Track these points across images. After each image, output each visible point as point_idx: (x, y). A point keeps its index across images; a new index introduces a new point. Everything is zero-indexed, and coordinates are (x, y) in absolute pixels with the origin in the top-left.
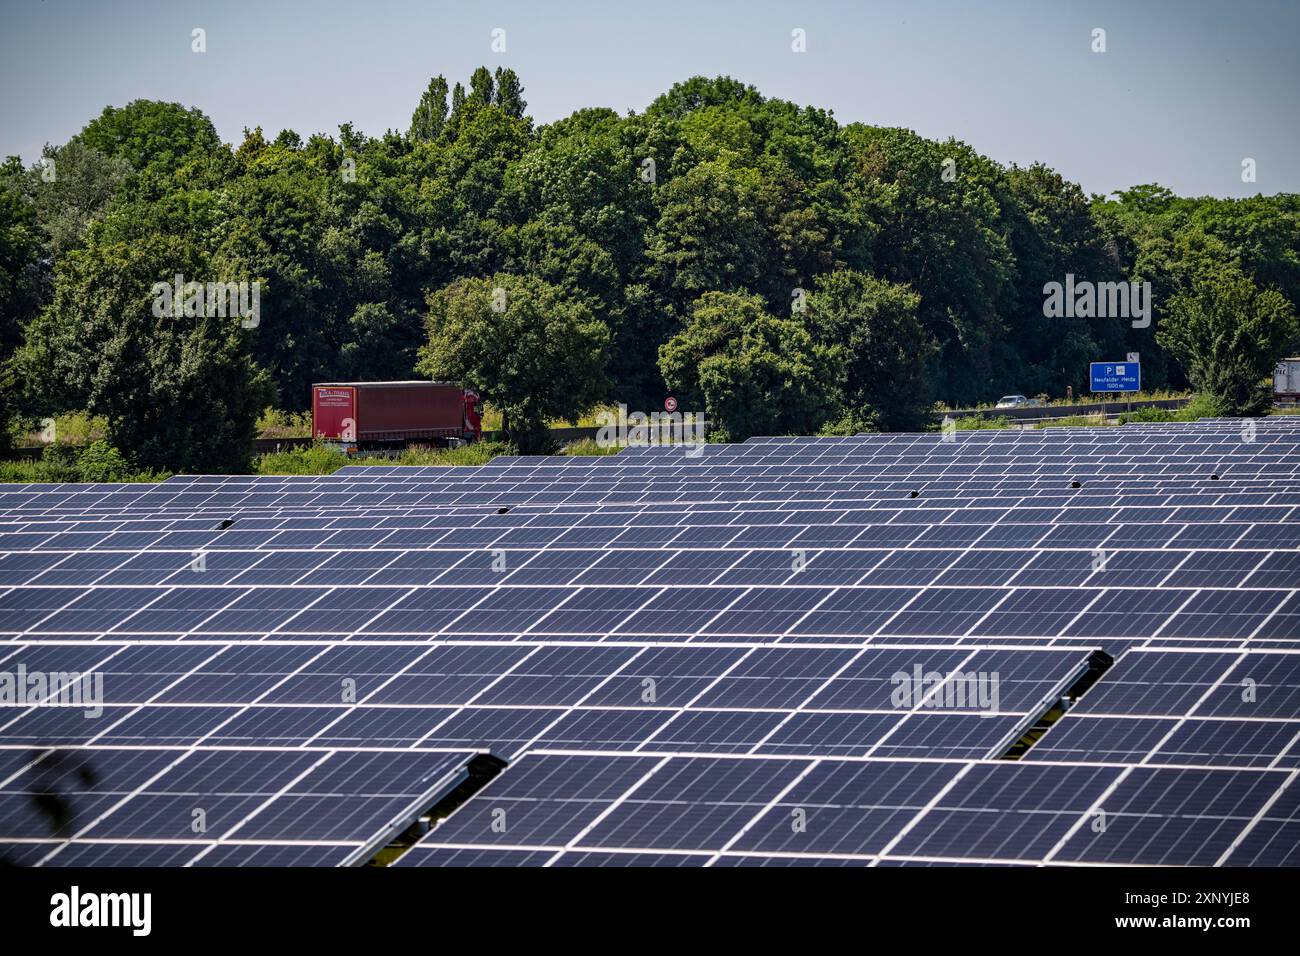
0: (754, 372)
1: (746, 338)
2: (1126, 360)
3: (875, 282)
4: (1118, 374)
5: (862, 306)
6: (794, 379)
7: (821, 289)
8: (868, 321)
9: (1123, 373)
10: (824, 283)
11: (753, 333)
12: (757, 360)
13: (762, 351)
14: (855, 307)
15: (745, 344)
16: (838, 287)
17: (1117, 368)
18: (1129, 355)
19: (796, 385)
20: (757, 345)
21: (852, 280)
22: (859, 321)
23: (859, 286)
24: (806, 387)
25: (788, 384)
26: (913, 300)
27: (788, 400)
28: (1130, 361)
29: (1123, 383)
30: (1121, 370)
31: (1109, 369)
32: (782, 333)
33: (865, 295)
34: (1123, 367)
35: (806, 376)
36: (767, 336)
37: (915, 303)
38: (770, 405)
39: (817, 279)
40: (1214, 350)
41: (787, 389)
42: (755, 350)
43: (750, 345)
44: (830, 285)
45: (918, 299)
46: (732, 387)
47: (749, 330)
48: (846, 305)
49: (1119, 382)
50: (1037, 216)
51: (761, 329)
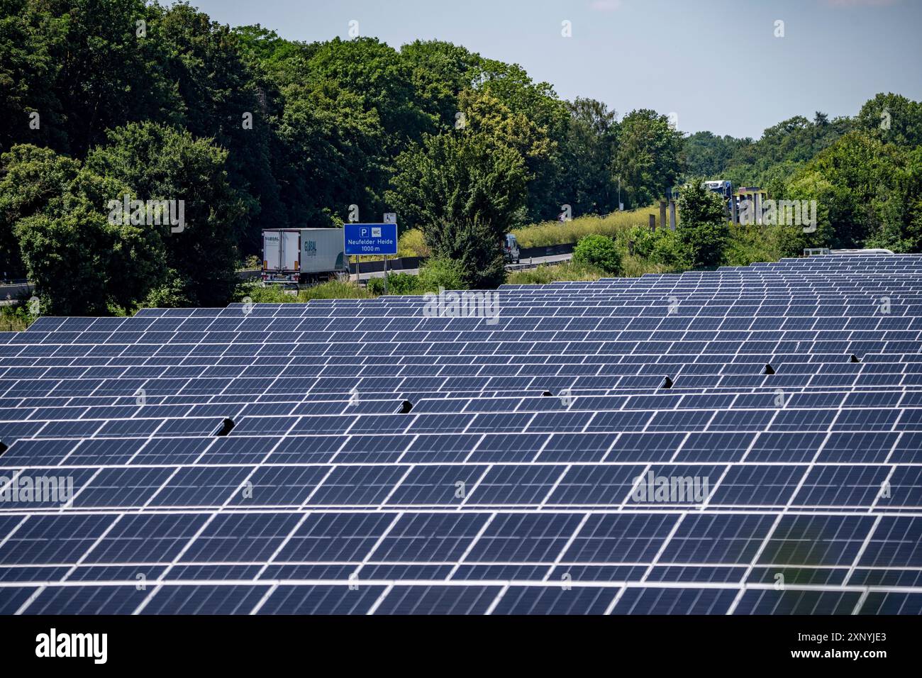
0: (81, 234)
1: (67, 197)
2: (383, 222)
3: (176, 135)
4: (373, 235)
5: (163, 159)
6: (124, 241)
7: (114, 143)
8: (173, 177)
9: (380, 236)
10: (119, 137)
11: (74, 191)
12: (84, 221)
13: (88, 211)
14: (156, 161)
15: (66, 203)
16: (135, 140)
17: (373, 229)
18: (385, 215)
19: (126, 249)
20: (82, 204)
21: (151, 132)
22: (160, 177)
23: (159, 140)
24: (136, 250)
25: (118, 247)
26: (220, 155)
27: (118, 265)
28: (386, 221)
29: (380, 245)
30: (377, 232)
31: (364, 231)
32: (105, 192)
33: (166, 149)
34: (380, 229)
35: (136, 238)
36: (91, 196)
37: (223, 158)
38: (98, 268)
39: (110, 134)
40: (450, 209)
41: (117, 251)
42: (80, 209)
43: (74, 204)
44: (126, 139)
45: (225, 154)
46: (59, 251)
47: (69, 188)
48: (146, 160)
49: (375, 245)
50: (190, 59)
51: (83, 186)
